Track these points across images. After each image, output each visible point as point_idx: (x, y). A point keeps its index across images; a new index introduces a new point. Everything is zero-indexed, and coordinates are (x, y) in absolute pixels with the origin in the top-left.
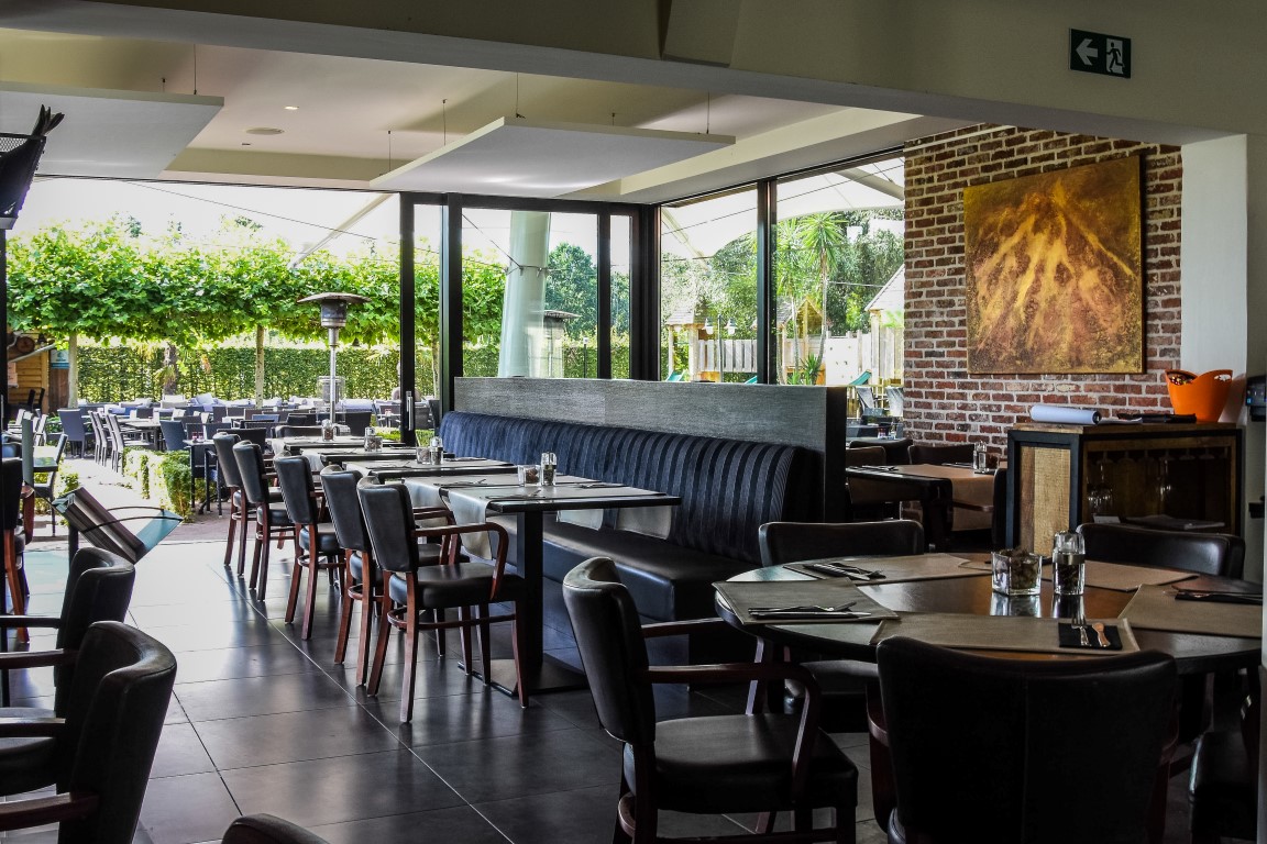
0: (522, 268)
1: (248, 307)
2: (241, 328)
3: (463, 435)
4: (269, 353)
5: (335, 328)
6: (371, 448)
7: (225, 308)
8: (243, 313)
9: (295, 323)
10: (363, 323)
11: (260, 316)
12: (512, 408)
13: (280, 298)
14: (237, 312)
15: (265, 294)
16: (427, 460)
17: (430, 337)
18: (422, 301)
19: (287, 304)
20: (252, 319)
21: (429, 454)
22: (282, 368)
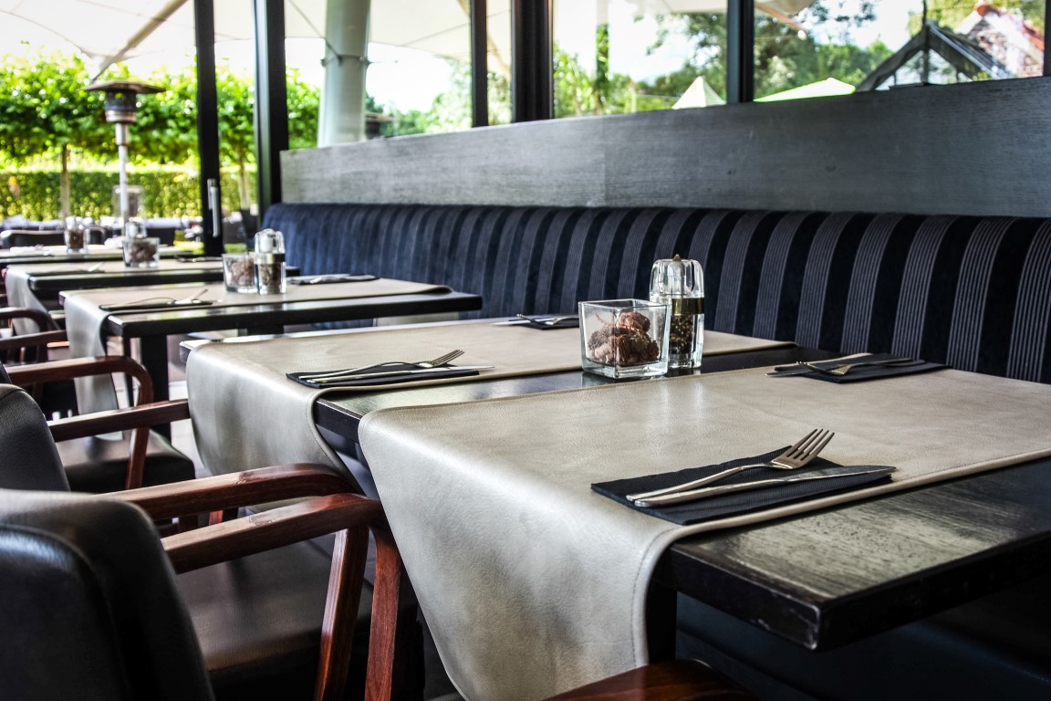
0: (340, 58)
1: (47, 125)
2: (45, 148)
3: (300, 238)
4: (79, 176)
5: (123, 123)
6: (136, 260)
7: (23, 127)
8: (43, 132)
9: (100, 143)
10: (166, 140)
11: (61, 134)
12: (385, 189)
13: (80, 115)
14: (36, 130)
15: (64, 112)
16: (249, 283)
17: (236, 156)
18: (226, 118)
19: (86, 122)
20: (52, 136)
21: (252, 269)
22: (93, 190)
